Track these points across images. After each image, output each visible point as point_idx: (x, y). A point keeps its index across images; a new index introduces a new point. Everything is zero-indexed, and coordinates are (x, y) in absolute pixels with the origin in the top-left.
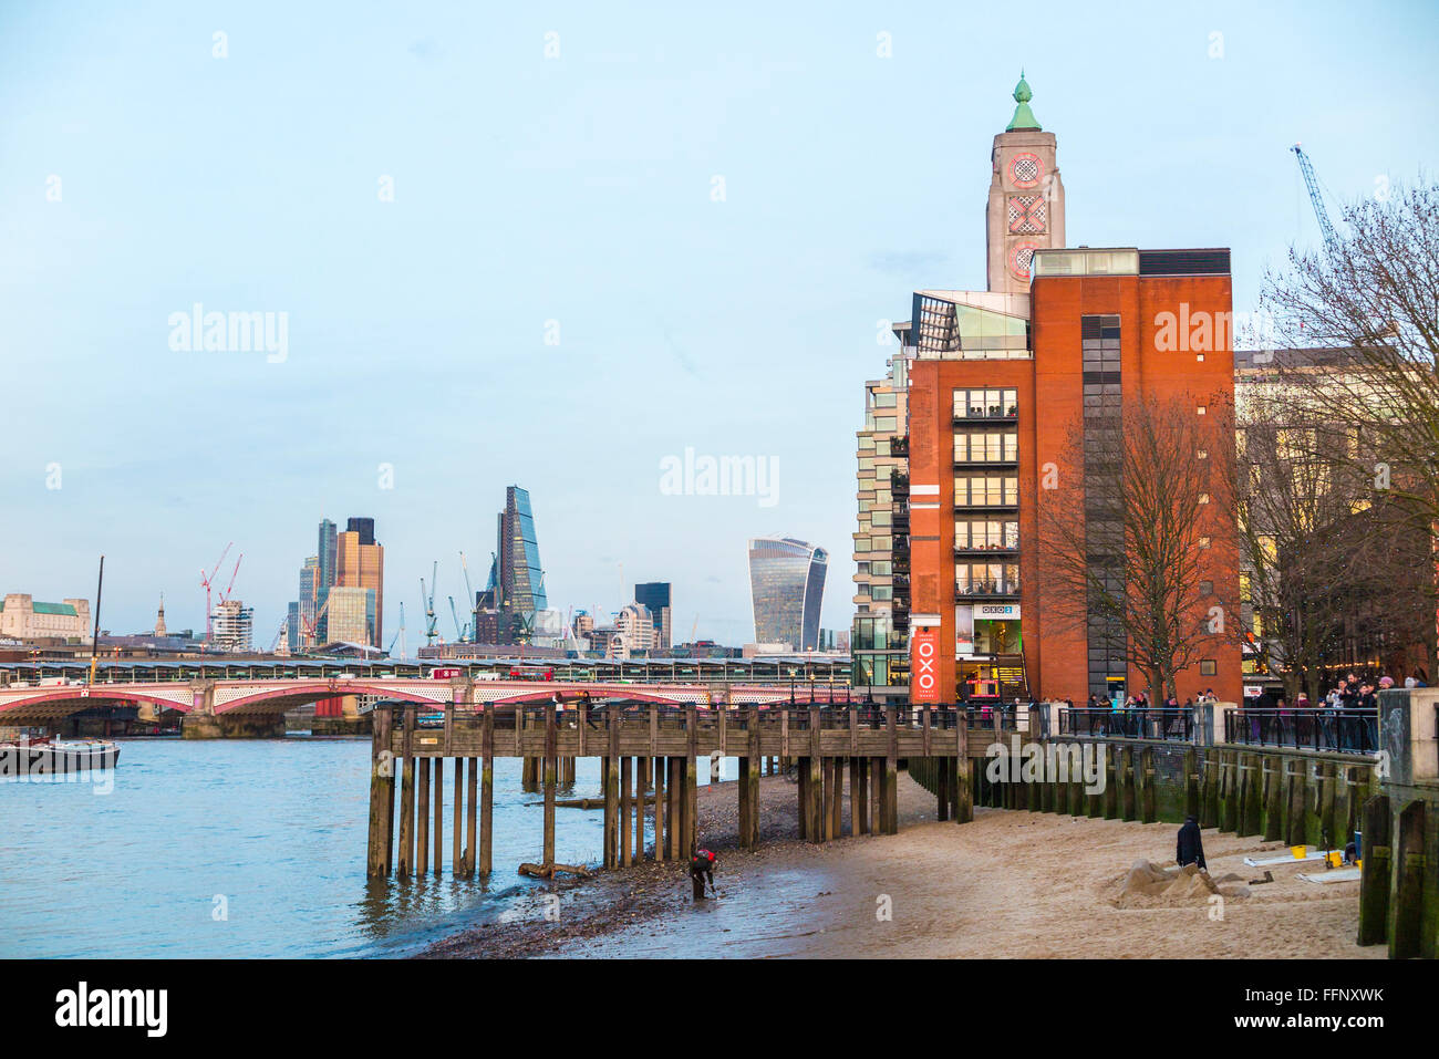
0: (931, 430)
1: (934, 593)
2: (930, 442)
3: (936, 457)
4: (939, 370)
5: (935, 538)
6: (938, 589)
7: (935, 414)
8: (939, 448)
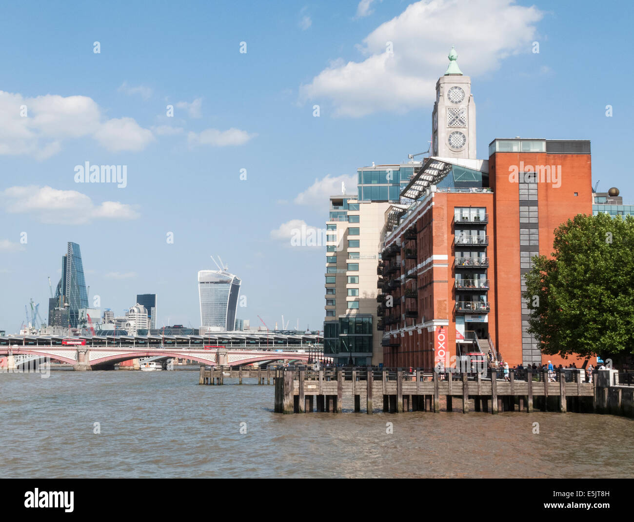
0: (443, 227)
1: (445, 309)
2: (443, 233)
3: (446, 241)
4: (448, 197)
5: (445, 282)
6: (447, 307)
7: (445, 219)
8: (448, 237)
